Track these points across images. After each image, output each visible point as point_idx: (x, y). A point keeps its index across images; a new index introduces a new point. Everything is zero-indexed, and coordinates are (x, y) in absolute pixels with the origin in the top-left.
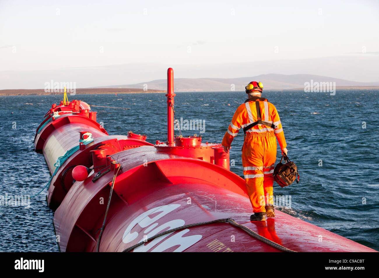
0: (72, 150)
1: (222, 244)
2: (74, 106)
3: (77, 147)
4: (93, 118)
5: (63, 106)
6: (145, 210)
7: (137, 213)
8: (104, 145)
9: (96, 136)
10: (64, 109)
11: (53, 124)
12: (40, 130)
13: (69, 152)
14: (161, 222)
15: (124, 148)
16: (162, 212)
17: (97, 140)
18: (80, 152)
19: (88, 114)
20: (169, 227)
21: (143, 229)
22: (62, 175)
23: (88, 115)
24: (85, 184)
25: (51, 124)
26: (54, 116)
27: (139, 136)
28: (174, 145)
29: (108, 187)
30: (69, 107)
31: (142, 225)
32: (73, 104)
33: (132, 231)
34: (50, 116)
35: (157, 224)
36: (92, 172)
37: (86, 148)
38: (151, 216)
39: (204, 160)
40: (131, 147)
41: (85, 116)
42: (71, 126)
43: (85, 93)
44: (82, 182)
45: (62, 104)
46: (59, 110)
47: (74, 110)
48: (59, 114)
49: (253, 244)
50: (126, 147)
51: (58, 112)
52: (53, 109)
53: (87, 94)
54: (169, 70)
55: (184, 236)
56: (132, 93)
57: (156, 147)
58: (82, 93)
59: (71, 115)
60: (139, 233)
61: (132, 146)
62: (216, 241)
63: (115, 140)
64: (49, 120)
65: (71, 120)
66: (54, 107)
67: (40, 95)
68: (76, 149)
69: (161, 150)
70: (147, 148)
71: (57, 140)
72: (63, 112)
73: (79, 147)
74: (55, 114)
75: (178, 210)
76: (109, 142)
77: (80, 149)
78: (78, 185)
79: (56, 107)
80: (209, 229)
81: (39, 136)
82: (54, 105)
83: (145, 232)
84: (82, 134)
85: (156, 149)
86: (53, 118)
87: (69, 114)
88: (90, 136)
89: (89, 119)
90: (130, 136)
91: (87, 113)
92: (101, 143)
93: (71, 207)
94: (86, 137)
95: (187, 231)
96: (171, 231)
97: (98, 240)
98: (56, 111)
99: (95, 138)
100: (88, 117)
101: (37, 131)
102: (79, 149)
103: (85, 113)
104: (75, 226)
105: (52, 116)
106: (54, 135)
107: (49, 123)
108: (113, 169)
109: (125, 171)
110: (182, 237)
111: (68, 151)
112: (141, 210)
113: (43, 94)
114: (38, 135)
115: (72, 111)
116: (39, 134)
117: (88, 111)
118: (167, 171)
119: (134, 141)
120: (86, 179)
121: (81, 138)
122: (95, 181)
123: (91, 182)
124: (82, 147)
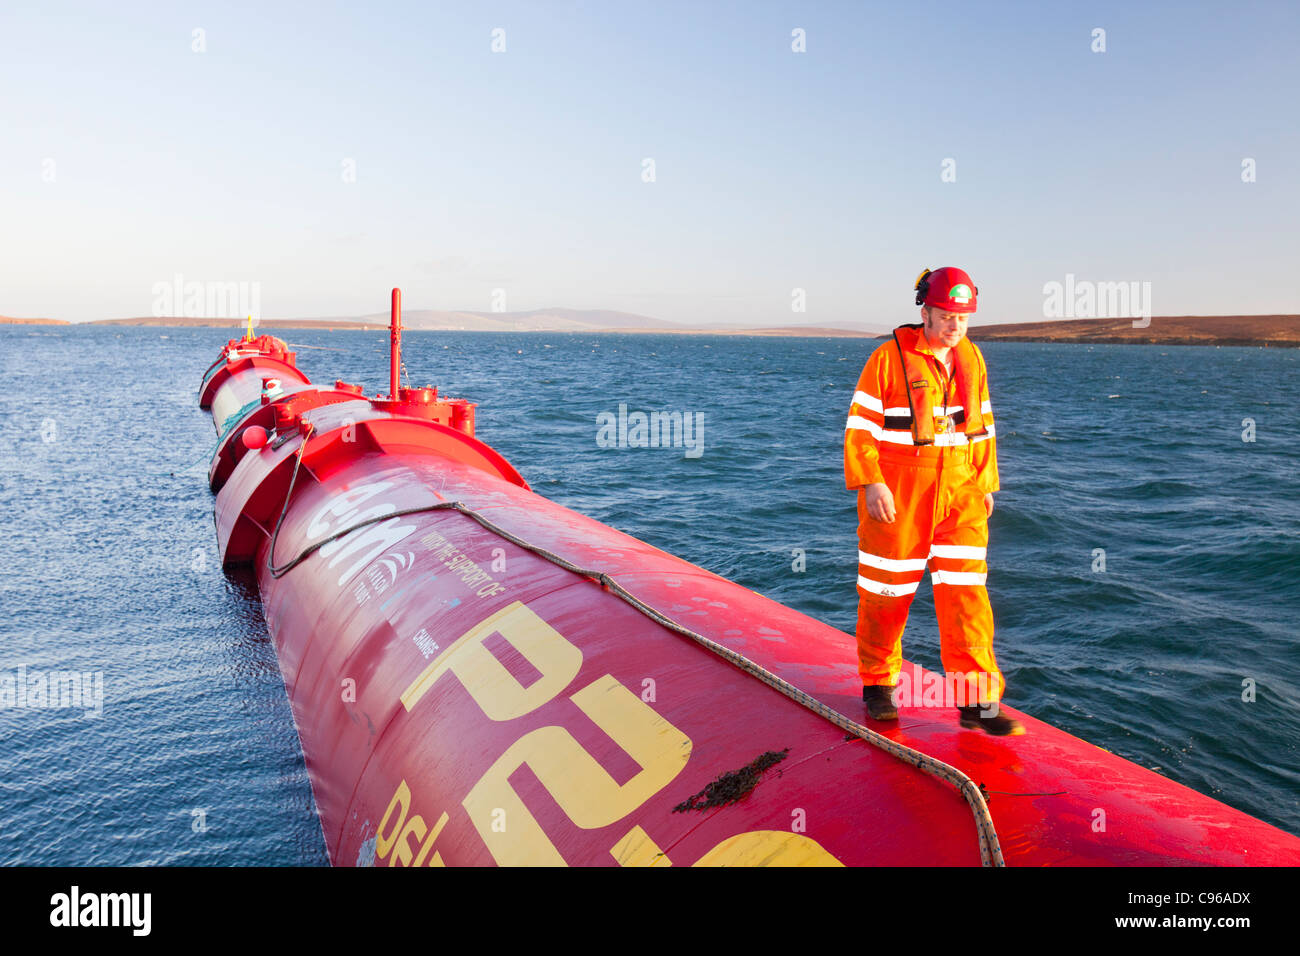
0: (251, 404)
1: (442, 539)
2: (263, 343)
3: (258, 399)
4: (289, 361)
5: (247, 343)
6: (346, 489)
7: (332, 495)
8: (297, 397)
9: (290, 386)
10: (247, 347)
11: (229, 368)
12: (207, 377)
13: (245, 408)
14: (362, 508)
15: (328, 403)
17: (288, 391)
18: (262, 407)
19: (283, 355)
20: (373, 515)
21: (337, 518)
22: (232, 441)
23: (282, 357)
24: (262, 452)
25: (225, 369)
26: (230, 357)
27: (352, 388)
28: (397, 399)
29: (293, 457)
30: (254, 344)
31: (336, 512)
32: (261, 341)
33: (321, 521)
34: (224, 357)
35: (357, 510)
36: (274, 437)
37: (272, 401)
38: (351, 499)
39: (441, 423)
40: (338, 401)
41: (278, 358)
42: (255, 370)
44: (259, 450)
45: (245, 340)
46: (240, 347)
47: (262, 348)
48: (239, 354)
49: (485, 538)
51: (236, 351)
54: (394, 292)
55: (391, 527)
57: (370, 401)
59: (257, 355)
60: (331, 523)
62: (435, 534)
63: (315, 392)
64: (222, 362)
65: (255, 363)
66: (232, 344)
68: (256, 403)
69: (378, 406)
70: (358, 403)
71: (233, 390)
72: (244, 352)
73: (260, 401)
74: (232, 353)
75: (389, 491)
76: (305, 394)
77: (262, 403)
78: (252, 454)
79: (234, 344)
80: (427, 517)
81: (206, 383)
82: (232, 342)
83: (340, 522)
84: (265, 381)
85: (370, 404)
86: (228, 359)
87: (254, 353)
88: (279, 386)
89: (285, 362)
90: (338, 385)
92: (294, 395)
93: (239, 487)
94: (272, 386)
95: (397, 519)
96: (375, 520)
97: (274, 535)
98: (233, 349)
99: (288, 388)
100: (282, 360)
101: (204, 377)
102: (260, 403)
103: (279, 354)
104: (242, 515)
105: (227, 355)
106: (228, 385)
107: (223, 366)
108: (303, 431)
109: (319, 434)
111: (243, 406)
112: (340, 490)
115: (259, 350)
118: (381, 436)
119: (342, 393)
120: (264, 447)
121: (264, 387)
122: (276, 449)
123: (270, 450)
124: (265, 400)
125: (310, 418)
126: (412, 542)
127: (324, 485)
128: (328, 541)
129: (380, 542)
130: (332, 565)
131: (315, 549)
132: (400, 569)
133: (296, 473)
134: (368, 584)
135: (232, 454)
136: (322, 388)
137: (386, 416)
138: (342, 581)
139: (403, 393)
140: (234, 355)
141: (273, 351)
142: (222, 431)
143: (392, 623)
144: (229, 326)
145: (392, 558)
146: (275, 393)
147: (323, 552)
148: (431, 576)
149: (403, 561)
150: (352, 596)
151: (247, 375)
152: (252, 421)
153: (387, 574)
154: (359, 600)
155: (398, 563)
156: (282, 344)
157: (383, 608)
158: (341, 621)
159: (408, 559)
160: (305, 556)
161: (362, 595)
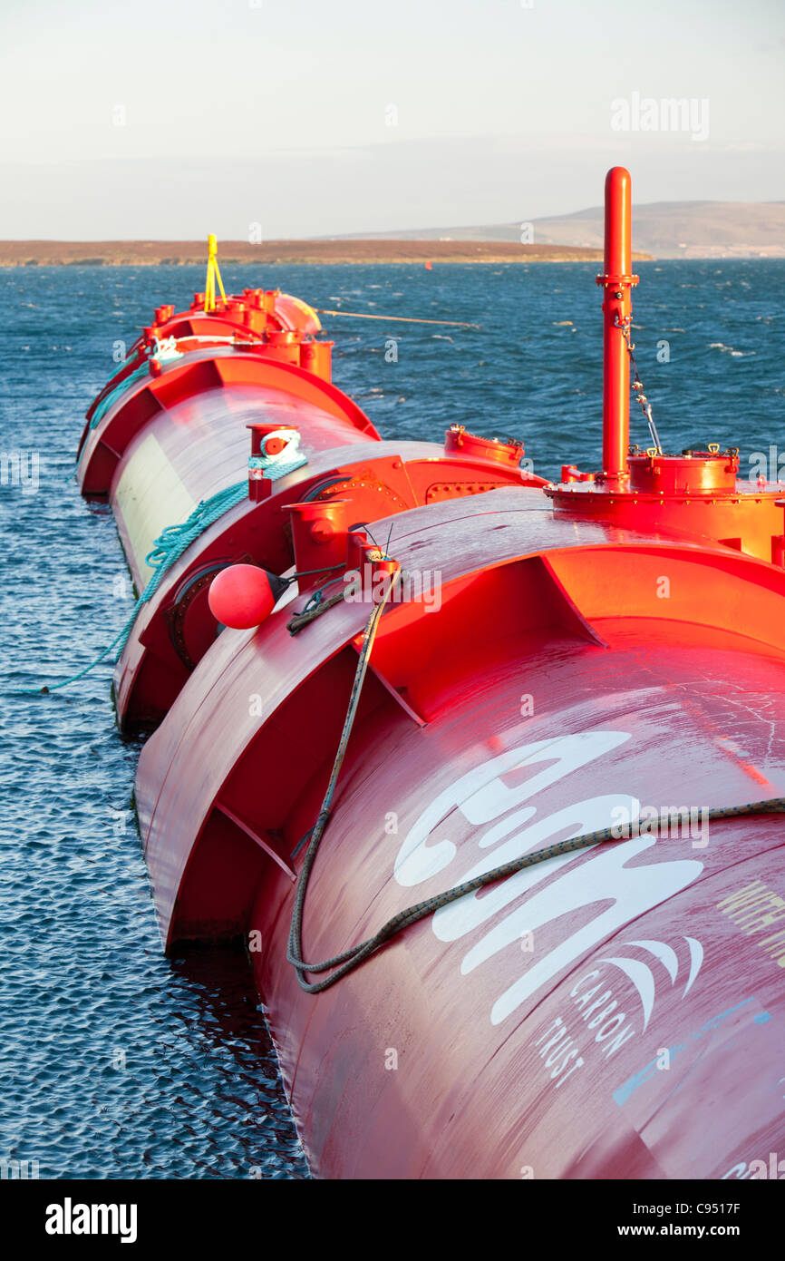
0: (221, 498)
1: (779, 902)
2: (246, 315)
3: (241, 485)
4: (318, 367)
5: (202, 315)
6: (495, 750)
7: (461, 761)
8: (348, 480)
9: (324, 442)
11: (153, 388)
12: (99, 412)
13: (205, 507)
14: (546, 802)
15: (430, 496)
16: (556, 760)
17: (320, 457)
18: (251, 506)
19: (298, 349)
20: (578, 826)
21: (477, 830)
22: (177, 602)
23: (295, 355)
24: (260, 637)
25: (147, 390)
26: (156, 357)
27: (494, 448)
28: (624, 485)
29: (348, 654)
30: (221, 317)
31: (475, 813)
32: (242, 308)
34: (143, 357)
35: (530, 812)
36: (292, 593)
37: (277, 490)
38: (513, 778)
39: (749, 552)
40: (458, 489)
41: (286, 357)
42: (226, 396)
43: (302, 261)
44: (252, 630)
45: (197, 305)
46: (184, 329)
47: (243, 329)
48: (180, 347)
50: (436, 489)
51: (172, 341)
52: (160, 324)
53: (310, 263)
55: (632, 863)
56: (493, 260)
57: (550, 494)
58: (289, 259)
59: (227, 352)
60: (459, 845)
61: (462, 487)
62: (756, 889)
63: (394, 463)
64: (135, 373)
65: (226, 375)
66: (164, 319)
67: (114, 264)
68: (236, 495)
69: (573, 507)
70: (516, 496)
71: (167, 453)
72: (195, 342)
73: (246, 488)
74: (162, 347)
75: (620, 755)
76: (367, 469)
77: (252, 496)
78: (232, 643)
79: (170, 319)
80: (733, 836)
81: (95, 436)
82: (164, 312)
84: (258, 433)
85: (551, 501)
86: (153, 365)
87: (218, 346)
88: (293, 445)
89: (301, 370)
90: (455, 444)
91: (293, 345)
92: (335, 472)
93: (202, 732)
94: (278, 446)
95: (649, 840)
96: (584, 842)
97: (302, 869)
99: (318, 448)
100: (295, 363)
101: (89, 415)
102: (247, 494)
103: (286, 346)
104: (214, 814)
105: (148, 354)
106: (156, 436)
107: (139, 384)
110: (625, 866)
111: (202, 503)
112: (478, 751)
113: (128, 261)
114: (92, 432)
115: (234, 335)
116: (95, 428)
117: (296, 336)
119: (470, 464)
120: (265, 624)
121: (257, 451)
122: (298, 630)
123: (282, 631)
124: (260, 487)
125: (388, 542)
126: (693, 909)
127: (435, 735)
128: (454, 895)
129: (604, 905)
130: (470, 963)
131: (417, 918)
132: (664, 985)
133: (356, 697)
134: (576, 1023)
135: (175, 640)
136: (410, 451)
137: (594, 535)
138: (502, 1010)
139: (638, 468)
140: (167, 353)
141: (272, 336)
142: (146, 573)
143: (650, 1139)
144: (152, 263)
145: (639, 954)
146: (288, 465)
147: (444, 926)
148: (750, 1014)
149: (671, 962)
150: (529, 1058)
151: (204, 411)
152: (229, 548)
153: (630, 1001)
154: (553, 1067)
155: (656, 967)
156: (297, 315)
157: (621, 1096)
158: (503, 1126)
159: (684, 957)
160: (394, 934)
161: (559, 1055)
